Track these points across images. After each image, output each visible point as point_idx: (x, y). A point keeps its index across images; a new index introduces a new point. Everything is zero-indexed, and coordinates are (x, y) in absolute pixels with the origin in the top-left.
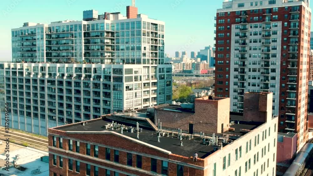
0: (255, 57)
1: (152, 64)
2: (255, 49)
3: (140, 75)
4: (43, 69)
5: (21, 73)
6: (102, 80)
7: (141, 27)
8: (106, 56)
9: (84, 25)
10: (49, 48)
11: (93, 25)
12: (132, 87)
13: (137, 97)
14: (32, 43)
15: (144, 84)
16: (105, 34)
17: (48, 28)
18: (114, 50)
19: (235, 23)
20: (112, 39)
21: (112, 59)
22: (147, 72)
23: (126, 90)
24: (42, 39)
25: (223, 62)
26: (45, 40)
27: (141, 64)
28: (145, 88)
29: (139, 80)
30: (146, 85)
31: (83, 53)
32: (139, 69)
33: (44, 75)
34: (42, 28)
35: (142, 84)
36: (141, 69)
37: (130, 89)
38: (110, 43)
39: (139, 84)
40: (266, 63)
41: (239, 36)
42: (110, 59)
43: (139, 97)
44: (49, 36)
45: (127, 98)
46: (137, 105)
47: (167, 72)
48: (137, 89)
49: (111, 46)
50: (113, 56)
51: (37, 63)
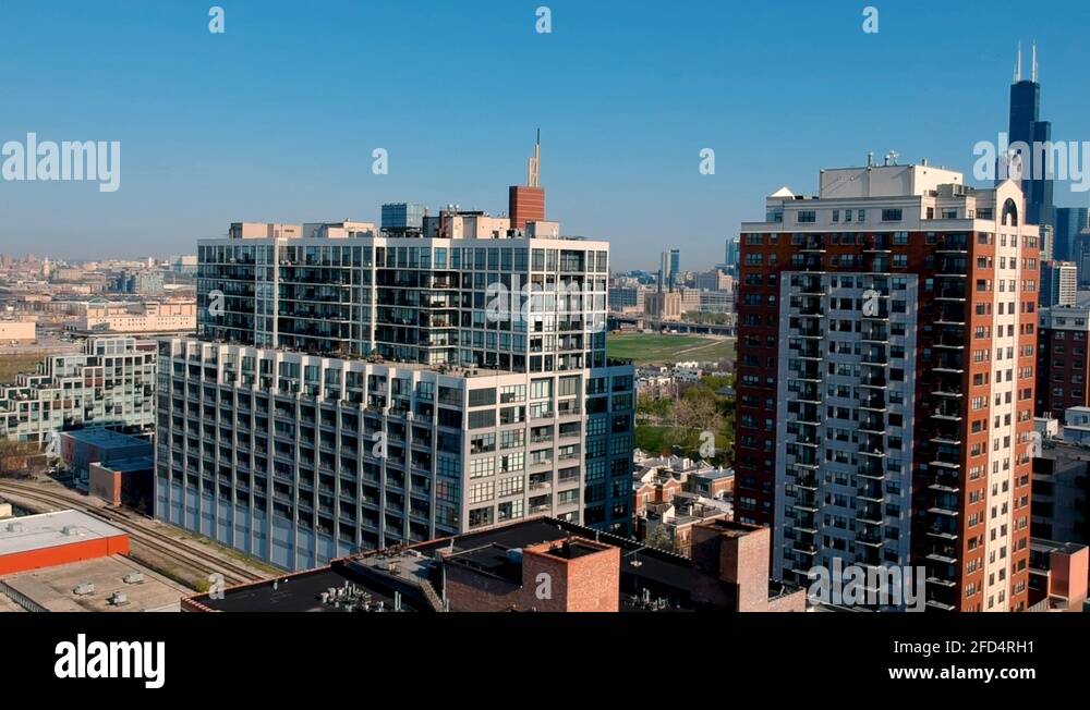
0: (844, 372)
1: (563, 368)
2: (845, 350)
3: (522, 404)
4: (266, 365)
5: (212, 373)
6: (411, 415)
7: (527, 266)
8: (431, 344)
9: (378, 248)
10: (286, 306)
11: (403, 251)
12: (492, 442)
13: (510, 469)
14: (247, 287)
15: (536, 431)
16: (433, 280)
17: (285, 249)
18: (456, 323)
19: (789, 266)
20: (452, 294)
21: (451, 351)
22: (546, 393)
23: (472, 451)
24: (270, 278)
25: (756, 379)
26: (277, 283)
27: (525, 372)
28: (538, 441)
29: (517, 420)
30: (543, 431)
31: (373, 329)
32: (517, 388)
33: (268, 383)
34: (271, 250)
35: (525, 429)
36: (523, 387)
37: (487, 449)
38: (447, 304)
39: (517, 433)
40: (875, 395)
41: (801, 307)
42: (445, 350)
43: (515, 468)
44: (289, 273)
45: (473, 475)
46: (510, 492)
47: (616, 389)
48: (510, 445)
49: (450, 312)
50: (453, 341)
51: (252, 348)
